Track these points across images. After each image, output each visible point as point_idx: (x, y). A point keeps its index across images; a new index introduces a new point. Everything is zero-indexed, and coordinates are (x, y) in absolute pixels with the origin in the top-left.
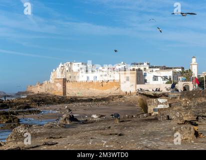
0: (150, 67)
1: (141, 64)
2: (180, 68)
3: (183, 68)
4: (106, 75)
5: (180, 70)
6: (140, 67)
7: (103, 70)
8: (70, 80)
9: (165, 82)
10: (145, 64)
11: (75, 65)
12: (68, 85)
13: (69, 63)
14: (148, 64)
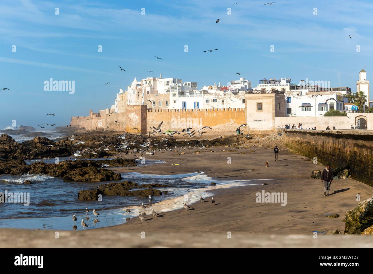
0: (292, 88)
1: (275, 81)
2: (343, 90)
3: (349, 90)
4: (215, 101)
5: (345, 92)
6: (274, 87)
7: (210, 91)
8: (153, 108)
9: (324, 112)
10: (283, 82)
11: (161, 82)
12: (150, 116)
13: (152, 78)
14: (289, 82)
